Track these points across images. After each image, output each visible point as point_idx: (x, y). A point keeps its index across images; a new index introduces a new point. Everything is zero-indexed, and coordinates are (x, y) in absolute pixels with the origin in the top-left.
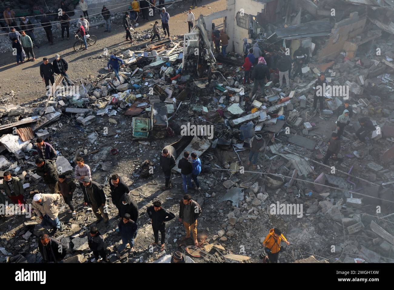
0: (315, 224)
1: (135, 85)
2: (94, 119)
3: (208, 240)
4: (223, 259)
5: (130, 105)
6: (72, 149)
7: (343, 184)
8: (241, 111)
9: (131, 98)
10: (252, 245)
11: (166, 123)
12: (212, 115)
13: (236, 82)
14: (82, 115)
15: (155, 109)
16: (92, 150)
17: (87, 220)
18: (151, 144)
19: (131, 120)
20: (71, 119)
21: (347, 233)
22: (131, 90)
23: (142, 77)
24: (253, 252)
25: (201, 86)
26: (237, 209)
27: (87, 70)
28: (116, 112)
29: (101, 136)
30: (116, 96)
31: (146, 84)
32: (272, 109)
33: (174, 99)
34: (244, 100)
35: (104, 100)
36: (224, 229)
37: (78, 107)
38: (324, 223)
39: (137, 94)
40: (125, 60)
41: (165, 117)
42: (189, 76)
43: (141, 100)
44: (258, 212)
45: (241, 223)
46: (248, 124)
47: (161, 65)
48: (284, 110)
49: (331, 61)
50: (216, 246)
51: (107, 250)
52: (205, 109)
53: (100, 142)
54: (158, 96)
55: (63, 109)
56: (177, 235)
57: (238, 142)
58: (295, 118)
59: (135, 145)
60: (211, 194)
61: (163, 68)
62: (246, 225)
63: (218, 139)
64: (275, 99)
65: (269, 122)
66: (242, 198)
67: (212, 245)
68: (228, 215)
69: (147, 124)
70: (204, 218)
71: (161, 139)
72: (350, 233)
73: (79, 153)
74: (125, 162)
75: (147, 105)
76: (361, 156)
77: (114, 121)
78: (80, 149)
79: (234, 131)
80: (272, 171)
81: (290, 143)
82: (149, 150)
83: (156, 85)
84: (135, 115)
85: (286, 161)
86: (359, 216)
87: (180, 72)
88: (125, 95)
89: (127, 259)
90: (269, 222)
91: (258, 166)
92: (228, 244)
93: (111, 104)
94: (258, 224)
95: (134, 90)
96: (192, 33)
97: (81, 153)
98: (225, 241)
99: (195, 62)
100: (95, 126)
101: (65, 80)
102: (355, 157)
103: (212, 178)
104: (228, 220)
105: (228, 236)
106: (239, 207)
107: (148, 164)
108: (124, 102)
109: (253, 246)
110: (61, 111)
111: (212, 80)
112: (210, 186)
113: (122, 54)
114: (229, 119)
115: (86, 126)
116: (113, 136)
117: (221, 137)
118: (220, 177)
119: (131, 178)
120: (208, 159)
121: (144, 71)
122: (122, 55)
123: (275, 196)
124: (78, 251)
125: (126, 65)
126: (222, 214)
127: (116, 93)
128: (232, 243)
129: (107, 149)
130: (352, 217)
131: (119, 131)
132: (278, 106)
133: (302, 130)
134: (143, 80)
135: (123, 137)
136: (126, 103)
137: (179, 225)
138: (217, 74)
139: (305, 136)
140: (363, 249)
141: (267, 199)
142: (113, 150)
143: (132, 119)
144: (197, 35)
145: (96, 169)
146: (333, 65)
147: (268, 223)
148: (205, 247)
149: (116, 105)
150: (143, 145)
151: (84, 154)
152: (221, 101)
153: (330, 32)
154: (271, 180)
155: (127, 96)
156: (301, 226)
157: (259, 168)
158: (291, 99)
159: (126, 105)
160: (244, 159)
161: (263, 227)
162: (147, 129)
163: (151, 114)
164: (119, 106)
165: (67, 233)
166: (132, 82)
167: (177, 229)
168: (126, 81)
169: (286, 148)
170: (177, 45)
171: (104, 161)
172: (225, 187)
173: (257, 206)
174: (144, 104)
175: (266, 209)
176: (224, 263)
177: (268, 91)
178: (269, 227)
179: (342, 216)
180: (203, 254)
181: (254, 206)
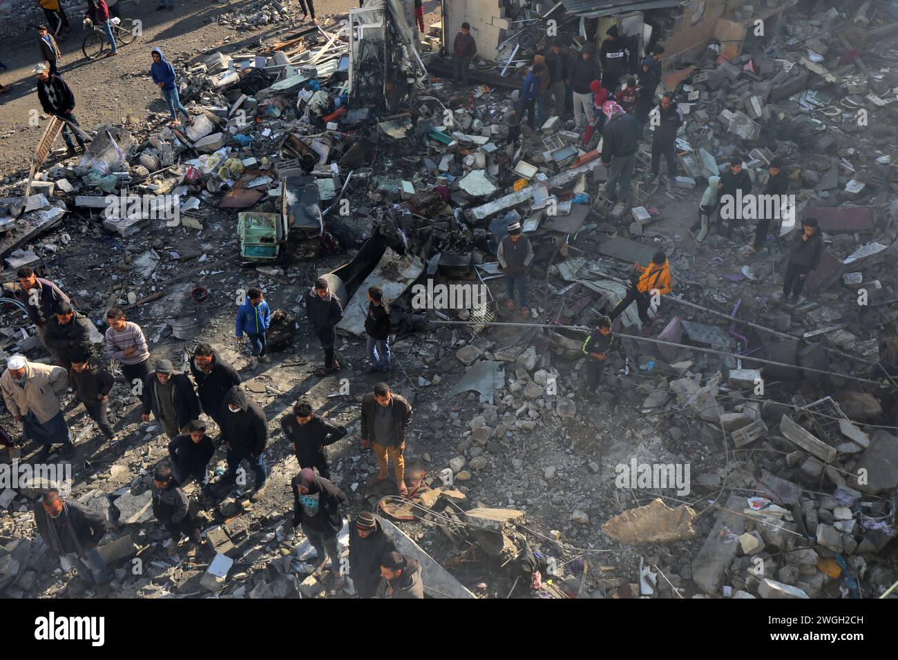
0: (663, 431)
1: (239, 137)
2: (144, 220)
3: (430, 481)
4: (465, 519)
5: (230, 184)
6: (98, 293)
7: (720, 339)
8: (490, 188)
9: (231, 167)
10: (526, 485)
11: (318, 222)
12: (422, 200)
13: (476, 121)
15: (292, 192)
16: (147, 292)
17: (146, 454)
18: (286, 274)
19: (236, 219)
20: (90, 223)
21: (732, 446)
22: (230, 149)
23: (255, 117)
24: (529, 501)
25: (397, 133)
26: (491, 409)
27: (119, 105)
28: (198, 201)
29: (167, 260)
30: (196, 163)
31: (267, 132)
32: (560, 180)
33: (334, 167)
34: (496, 163)
35: (168, 175)
36: (462, 453)
37: (106, 194)
38: (683, 427)
39: (247, 157)
40: (210, 78)
41: (316, 208)
42: (366, 110)
43: (255, 170)
44: (538, 411)
45: (501, 439)
46: (507, 216)
47: (299, 87)
48: (587, 181)
49: (688, 65)
50: (448, 492)
51: (199, 518)
52: (408, 187)
53: (165, 273)
54: (296, 161)
55: (69, 198)
56: (358, 475)
57: (486, 260)
59: (248, 276)
60: (431, 379)
61: (304, 94)
62: (512, 442)
63: (439, 255)
64: (562, 156)
66: (501, 384)
67: (438, 491)
68: (472, 423)
69: (273, 227)
70: (417, 434)
71: (309, 260)
72: (737, 445)
73: (116, 302)
74: (228, 317)
75: (272, 183)
76: (757, 276)
77: (194, 223)
78: (117, 292)
79: (475, 233)
80: (564, 319)
81: (602, 255)
82: (283, 286)
83: (290, 136)
84: (244, 206)
85: (596, 296)
86: (755, 406)
87: (344, 103)
88: (218, 160)
89: (246, 536)
90: (562, 434)
91: (534, 310)
92: (473, 486)
93: (185, 183)
94: (538, 440)
95: (237, 149)
97: (120, 301)
98: (467, 480)
99: (377, 76)
100: (150, 237)
101: (69, 131)
102: (745, 279)
103: (432, 343)
104: (471, 434)
105: (473, 469)
106: (495, 404)
107: (282, 318)
108: (214, 176)
109: (529, 487)
110: (64, 205)
111: (420, 119)
112: (428, 360)
113: (202, 62)
114: (464, 208)
115: (128, 238)
116: (195, 257)
117: (449, 249)
118: (450, 340)
119: (244, 353)
121: (259, 102)
122: (204, 67)
123: (574, 375)
124: (131, 524)
125: (216, 89)
126: (458, 422)
127: (196, 157)
128: (482, 484)
129: (183, 289)
130: (742, 411)
131: (208, 246)
132: (572, 173)
133: (627, 225)
134: (257, 123)
135: (219, 259)
136: (220, 180)
137: (361, 452)
138: (431, 105)
139: (634, 238)
140: (766, 476)
141: (556, 383)
142: (198, 292)
143: (237, 217)
144: (381, 12)
145: (159, 336)
146: (692, 75)
147: (561, 436)
148: (423, 496)
149: (195, 185)
150: (268, 277)
151: (128, 304)
152: (444, 166)
154: (565, 340)
155: (221, 162)
156: (633, 436)
157: (535, 315)
159: (222, 184)
160: (500, 295)
161: (552, 445)
162: (275, 237)
163: (281, 202)
164: (205, 188)
165: (101, 486)
166: (232, 130)
167: (357, 462)
168: (217, 128)
169: (594, 268)
170: (334, 37)
171: (177, 318)
172: (460, 361)
173: (535, 399)
174: (264, 181)
175: (554, 405)
176: (467, 527)
177: (549, 139)
178: (563, 444)
179: (719, 409)
180: (418, 513)
181: (527, 399)
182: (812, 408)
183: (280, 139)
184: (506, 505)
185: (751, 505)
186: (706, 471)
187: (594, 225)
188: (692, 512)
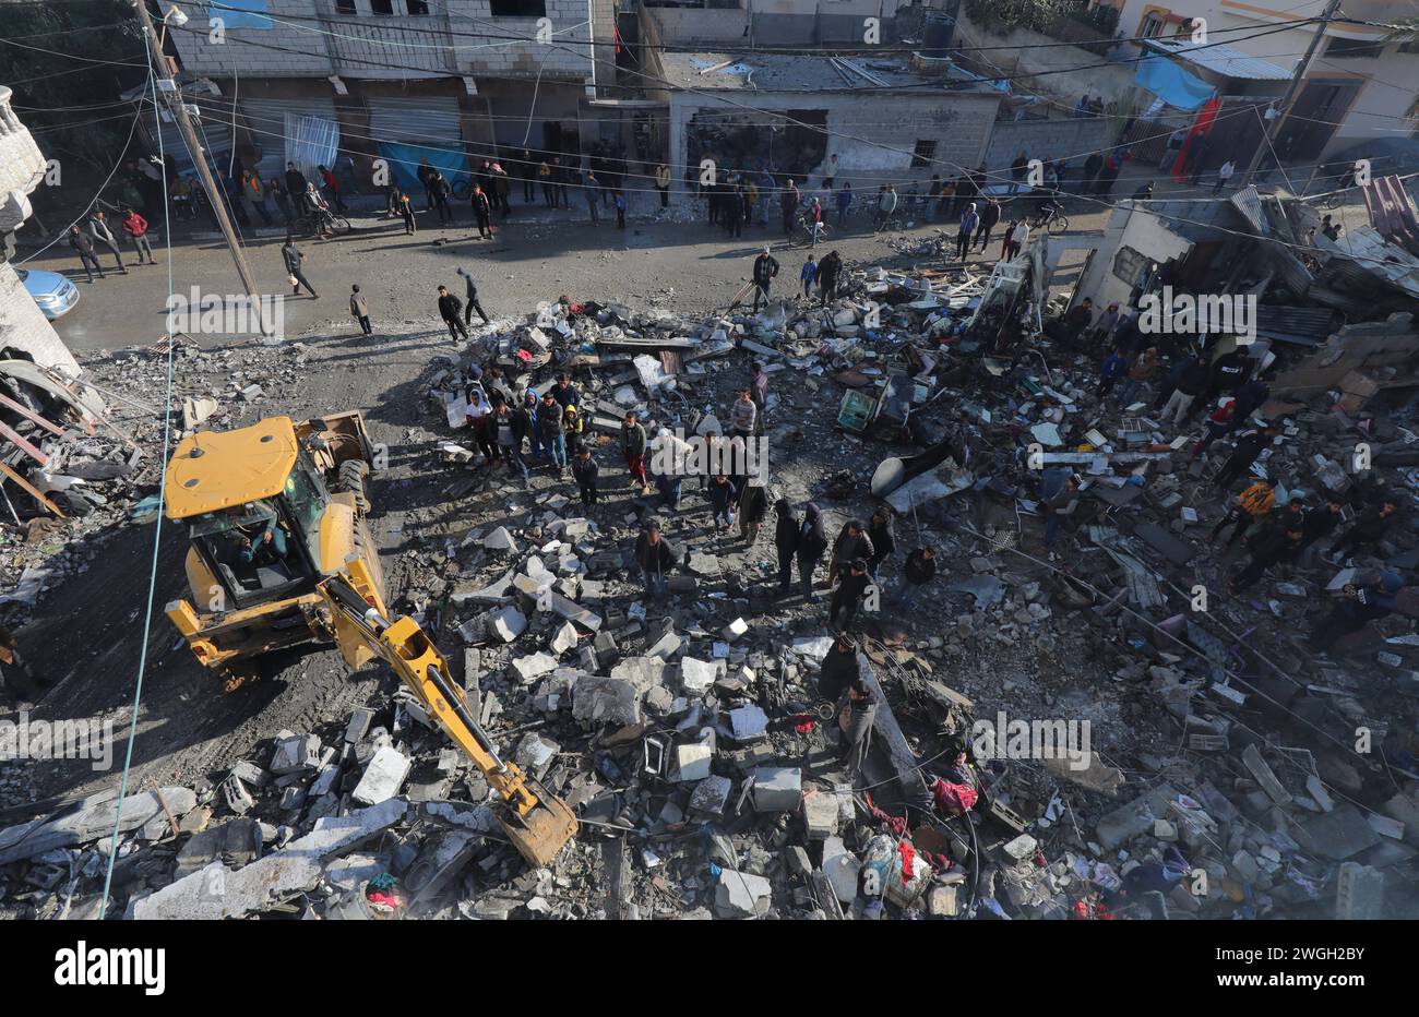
0: (1125, 701)
1: (870, 333)
2: (782, 370)
3: (908, 644)
4: (925, 685)
5: (850, 366)
7: (1218, 652)
8: (1057, 442)
9: (856, 353)
11: (904, 417)
12: (994, 430)
13: (1068, 383)
14: (766, 358)
15: (893, 387)
18: (862, 447)
19: (843, 393)
21: (1186, 745)
22: (861, 339)
23: (888, 323)
24: (981, 698)
25: (995, 371)
26: (982, 616)
28: (822, 370)
30: (832, 342)
31: (892, 336)
32: (1123, 458)
33: (933, 380)
34: (1070, 423)
35: (809, 344)
36: (943, 637)
37: (763, 344)
38: (1146, 708)
39: (870, 350)
40: (867, 283)
41: (907, 406)
42: (977, 344)
43: (871, 362)
44: (1020, 634)
45: (979, 641)
46: (1062, 470)
47: (930, 310)
48: (1149, 468)
49: (1297, 401)
50: (919, 659)
52: (986, 416)
53: (780, 413)
54: (906, 365)
57: (1028, 497)
58: (1168, 491)
59: (836, 437)
61: (933, 317)
62: (987, 648)
64: (1132, 439)
65: (1108, 480)
66: (997, 600)
67: (912, 655)
68: (960, 618)
69: (869, 408)
71: (886, 442)
72: (1192, 747)
75: (881, 375)
76: (1283, 614)
77: (813, 385)
80: (1076, 572)
81: (1135, 534)
82: (857, 454)
83: (909, 344)
84: (853, 385)
85: (1114, 566)
86: (1226, 723)
87: (961, 332)
88: (848, 345)
91: (1052, 554)
93: (818, 354)
95: (865, 342)
96: (1013, 264)
99: (998, 321)
100: (781, 384)
102: (1270, 611)
104: (956, 625)
105: (945, 652)
106: (986, 612)
108: (841, 357)
110: (735, 343)
111: (1019, 366)
113: (865, 270)
116: (804, 409)
118: (970, 547)
120: (958, 507)
121: (895, 311)
122: (865, 274)
123: (1065, 620)
125: (868, 293)
126: (949, 612)
128: (947, 666)
130: (1211, 721)
131: (816, 405)
132: (1138, 456)
133: (1171, 519)
134: (887, 328)
135: (821, 416)
136: (843, 361)
138: (1034, 357)
139: (1173, 532)
140: (1207, 785)
141: (1046, 619)
142: (797, 434)
143: (845, 391)
144: (1023, 271)
146: (1297, 412)
147: (1031, 662)
148: (899, 652)
149: (826, 358)
150: (850, 443)
152: (1024, 409)
153: (1323, 339)
154: (1069, 589)
155: (850, 347)
156: (1095, 692)
157: (1052, 558)
158: (1172, 450)
159: (844, 364)
160: (1028, 530)
161: (1020, 666)
162: (866, 416)
163: (882, 392)
164: (831, 362)
166: (867, 326)
168: (857, 322)
169: (1123, 542)
170: (974, 280)
171: (775, 446)
172: (971, 567)
173: (1022, 624)
174: (875, 372)
175: (1037, 636)
176: (923, 692)
177: (1128, 420)
178: (1030, 670)
179: (1188, 709)
180: (890, 662)
181: (1015, 621)
182: (1286, 752)
183: (899, 345)
184: (961, 691)
185: (1181, 801)
186: (1150, 753)
187: (1139, 508)
188: (1123, 779)
